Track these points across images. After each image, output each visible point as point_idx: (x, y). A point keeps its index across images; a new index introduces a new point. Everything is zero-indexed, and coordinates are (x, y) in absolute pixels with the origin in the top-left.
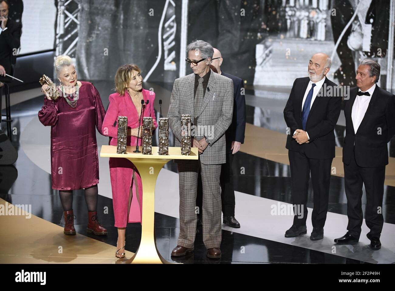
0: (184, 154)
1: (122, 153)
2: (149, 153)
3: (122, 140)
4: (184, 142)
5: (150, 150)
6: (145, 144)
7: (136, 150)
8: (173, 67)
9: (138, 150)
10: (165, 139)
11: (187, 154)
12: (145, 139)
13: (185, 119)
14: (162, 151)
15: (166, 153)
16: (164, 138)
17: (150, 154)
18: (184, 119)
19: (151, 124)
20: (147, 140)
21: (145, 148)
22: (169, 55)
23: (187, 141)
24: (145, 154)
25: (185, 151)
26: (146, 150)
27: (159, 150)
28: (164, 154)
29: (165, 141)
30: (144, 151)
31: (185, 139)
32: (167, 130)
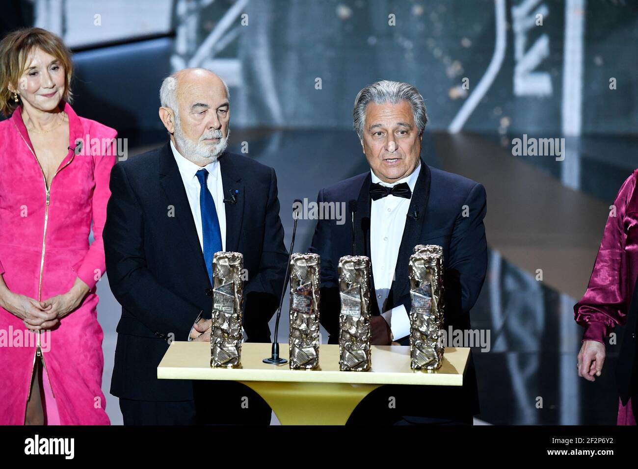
0: (419, 369)
1: (226, 367)
2: (312, 364)
3: (225, 326)
4: (421, 332)
5: (312, 355)
6: (296, 338)
7: (273, 358)
8: (542, 85)
9: (278, 358)
10: (359, 321)
11: (429, 368)
12: (298, 322)
13: (420, 259)
14: (349, 359)
15: (362, 366)
16: (355, 319)
17: (315, 368)
18: (416, 260)
19: (314, 274)
20: (303, 327)
21: (297, 350)
22: (528, 47)
23: (428, 326)
24: (297, 368)
25: (422, 359)
26: (301, 355)
27: (342, 357)
28: (355, 367)
29: (357, 328)
30: (295, 360)
31: (422, 322)
32: (365, 295)
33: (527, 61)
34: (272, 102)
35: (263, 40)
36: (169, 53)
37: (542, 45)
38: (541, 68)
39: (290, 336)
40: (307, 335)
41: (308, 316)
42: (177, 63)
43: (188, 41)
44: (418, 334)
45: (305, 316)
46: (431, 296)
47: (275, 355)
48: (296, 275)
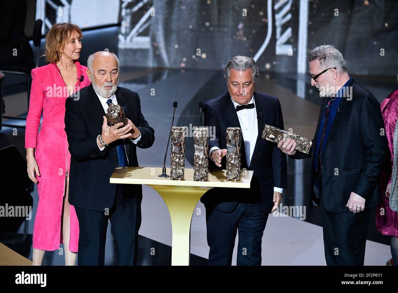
0: (230, 180)
2: (181, 177)
4: (231, 163)
5: (181, 173)
6: (174, 165)
7: (163, 174)
8: (289, 50)
9: (165, 174)
10: (203, 158)
11: (235, 180)
12: (175, 158)
13: (231, 130)
14: (198, 176)
15: (204, 179)
16: (201, 157)
17: (182, 180)
18: (230, 130)
20: (177, 160)
21: (174, 171)
22: (282, 33)
23: (234, 161)
24: (174, 179)
25: (232, 176)
26: (176, 174)
27: (195, 174)
28: (201, 179)
29: (202, 161)
30: (173, 175)
31: (232, 159)
32: (206, 146)
33: (282, 39)
34: (165, 56)
35: (160, 27)
36: (117, 33)
37: (289, 32)
38: (288, 43)
39: (171, 164)
40: (179, 164)
41: (179, 155)
42: (121, 37)
43: (126, 28)
44: (230, 164)
45: (178, 155)
46: (236, 147)
47: (164, 173)
48: (174, 136)
